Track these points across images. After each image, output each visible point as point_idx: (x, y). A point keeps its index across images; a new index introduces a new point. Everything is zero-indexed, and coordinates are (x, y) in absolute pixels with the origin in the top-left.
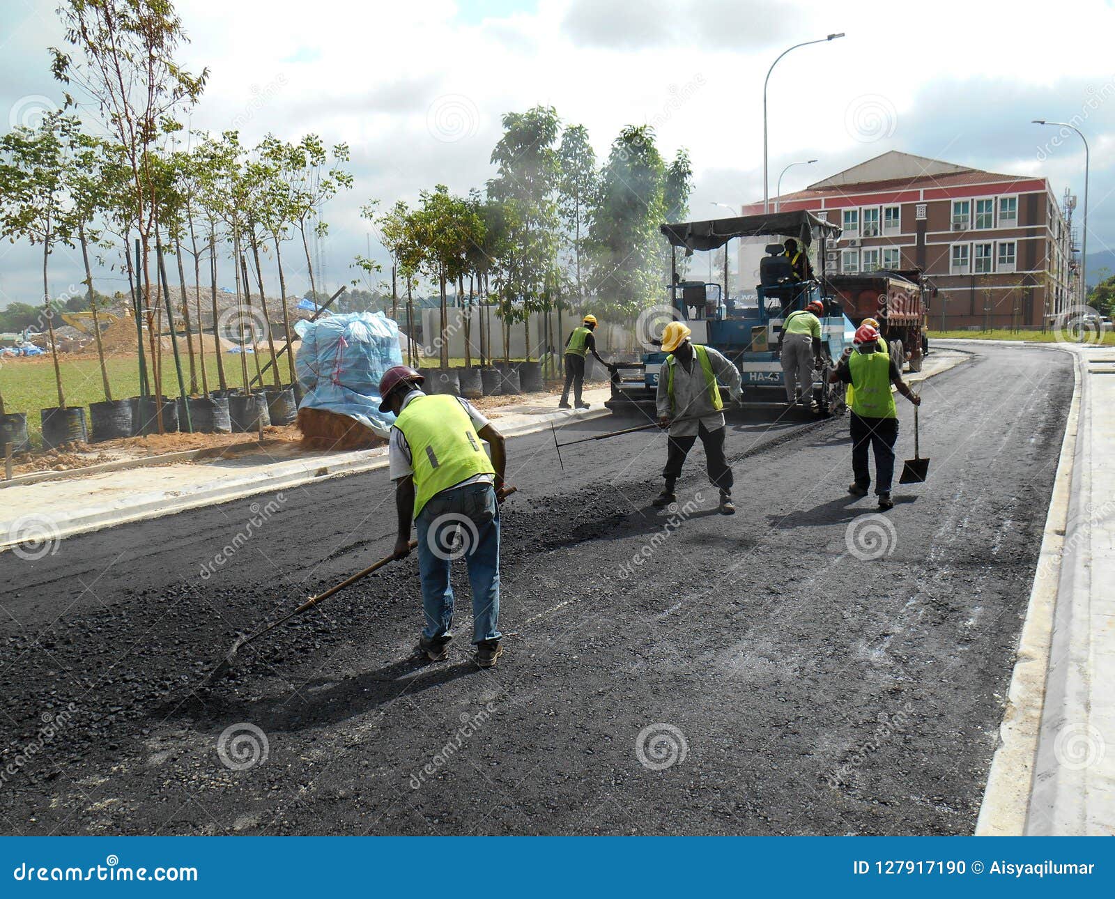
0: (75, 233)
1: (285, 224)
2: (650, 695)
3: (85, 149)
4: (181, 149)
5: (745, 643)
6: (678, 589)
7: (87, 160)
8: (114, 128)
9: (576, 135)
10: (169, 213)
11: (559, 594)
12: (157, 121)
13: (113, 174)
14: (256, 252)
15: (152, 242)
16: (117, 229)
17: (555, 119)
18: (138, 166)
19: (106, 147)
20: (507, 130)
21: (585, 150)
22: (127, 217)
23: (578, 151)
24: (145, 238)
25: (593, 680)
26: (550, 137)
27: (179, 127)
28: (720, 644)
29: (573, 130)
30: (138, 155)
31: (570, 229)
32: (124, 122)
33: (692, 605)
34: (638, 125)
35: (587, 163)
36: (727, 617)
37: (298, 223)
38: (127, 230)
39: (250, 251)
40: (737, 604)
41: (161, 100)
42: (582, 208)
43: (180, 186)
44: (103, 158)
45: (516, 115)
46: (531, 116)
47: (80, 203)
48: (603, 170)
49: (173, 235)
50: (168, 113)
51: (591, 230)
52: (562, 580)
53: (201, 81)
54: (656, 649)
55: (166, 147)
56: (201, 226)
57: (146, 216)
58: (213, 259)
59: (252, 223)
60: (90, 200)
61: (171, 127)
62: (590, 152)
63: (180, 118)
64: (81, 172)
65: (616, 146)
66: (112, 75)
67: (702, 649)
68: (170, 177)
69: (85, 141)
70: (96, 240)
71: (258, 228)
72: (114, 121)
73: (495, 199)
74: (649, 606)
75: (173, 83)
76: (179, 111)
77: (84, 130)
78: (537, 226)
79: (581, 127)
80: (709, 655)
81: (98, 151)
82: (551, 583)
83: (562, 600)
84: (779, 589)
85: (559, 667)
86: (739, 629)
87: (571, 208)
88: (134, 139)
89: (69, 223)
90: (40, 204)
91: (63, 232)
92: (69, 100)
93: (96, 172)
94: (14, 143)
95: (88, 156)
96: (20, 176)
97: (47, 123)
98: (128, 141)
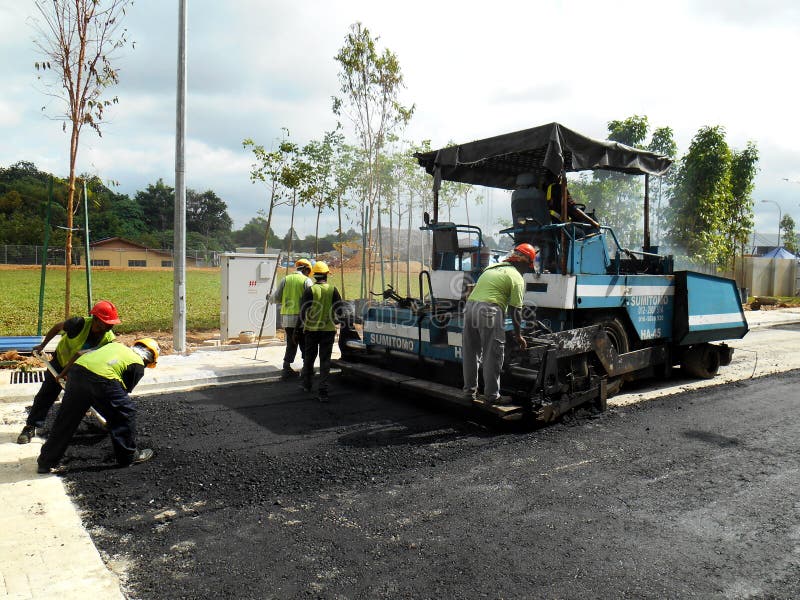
0: (336, 201)
2: (622, 530)
3: (345, 153)
4: (397, 151)
5: (706, 510)
6: (670, 465)
7: (345, 159)
8: (361, 140)
9: (663, 135)
10: (387, 189)
11: (585, 455)
12: (385, 135)
13: (358, 167)
15: (375, 207)
16: (358, 199)
17: (646, 124)
18: (372, 162)
19: (357, 151)
20: (611, 133)
21: (670, 144)
22: (364, 192)
23: (664, 145)
24: (372, 205)
25: (587, 513)
26: (642, 136)
27: (397, 139)
28: (686, 507)
29: (661, 131)
30: (373, 157)
31: (654, 201)
32: (367, 137)
33: (677, 478)
34: (712, 126)
35: (670, 153)
36: (700, 490)
37: (463, 195)
38: (363, 200)
40: (711, 482)
41: (389, 123)
42: (664, 186)
43: (395, 173)
44: (355, 158)
45: (617, 123)
46: (629, 123)
47: (340, 184)
48: (684, 158)
49: (388, 203)
50: (392, 131)
51: (671, 201)
52: (589, 445)
53: (411, 112)
54: (638, 502)
55: (389, 149)
56: (404, 198)
57: (374, 191)
58: (410, 217)
60: (345, 182)
61: (394, 138)
62: (673, 146)
63: (397, 133)
64: (342, 166)
65: (695, 140)
66: (363, 110)
67: (670, 508)
68: (390, 168)
69: (345, 148)
70: (346, 205)
72: (362, 136)
73: (598, 180)
74: (644, 473)
75: (396, 113)
76: (398, 130)
77: (346, 142)
78: (627, 198)
79: (667, 128)
80: (675, 513)
81: (352, 154)
82: (581, 446)
83: (585, 459)
84: (750, 478)
85: (568, 502)
86: (704, 500)
87: (656, 186)
88: (371, 146)
89: (333, 195)
90: (319, 184)
91: (329, 200)
92: (339, 125)
93: (350, 165)
94: (309, 150)
95: (347, 156)
96: (310, 169)
97: (326, 138)
98: (368, 148)
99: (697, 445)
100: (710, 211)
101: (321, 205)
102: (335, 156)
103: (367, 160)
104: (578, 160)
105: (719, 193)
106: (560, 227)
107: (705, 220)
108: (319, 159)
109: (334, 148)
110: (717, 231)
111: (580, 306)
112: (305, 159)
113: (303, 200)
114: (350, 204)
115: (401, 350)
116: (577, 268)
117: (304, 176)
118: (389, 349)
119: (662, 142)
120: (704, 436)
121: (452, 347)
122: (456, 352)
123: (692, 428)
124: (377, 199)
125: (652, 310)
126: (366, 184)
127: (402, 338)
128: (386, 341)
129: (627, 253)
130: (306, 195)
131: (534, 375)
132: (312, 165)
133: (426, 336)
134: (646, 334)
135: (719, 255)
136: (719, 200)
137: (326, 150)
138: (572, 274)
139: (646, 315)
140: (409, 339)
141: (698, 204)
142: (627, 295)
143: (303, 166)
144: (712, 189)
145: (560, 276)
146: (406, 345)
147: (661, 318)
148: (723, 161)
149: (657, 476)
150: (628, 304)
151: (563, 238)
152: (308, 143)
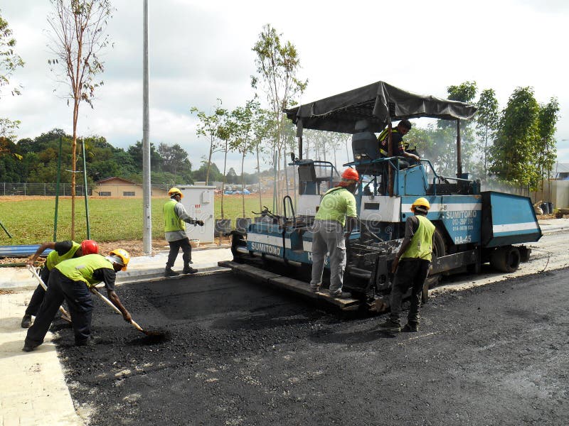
0: (255, 148)
1: (339, 142)
2: (459, 388)
3: (260, 115)
5: (525, 373)
6: (496, 336)
7: (261, 119)
8: (271, 105)
9: (488, 95)
10: (290, 139)
11: (431, 328)
12: (288, 101)
13: (270, 124)
14: (325, 155)
15: (282, 152)
16: (271, 146)
17: (475, 87)
18: (280, 120)
19: (269, 113)
20: (450, 94)
21: (493, 101)
22: (275, 141)
23: (489, 102)
24: (279, 150)
25: (432, 374)
26: (472, 95)
28: (509, 370)
29: (487, 92)
31: (482, 141)
32: (276, 103)
33: (502, 346)
35: (493, 107)
36: (519, 356)
37: (345, 141)
38: (274, 147)
39: (323, 155)
40: (528, 350)
41: (291, 93)
42: (490, 131)
44: (268, 118)
45: (454, 87)
46: (462, 87)
47: (257, 136)
48: (504, 111)
50: (292, 98)
51: (495, 142)
52: (435, 321)
53: (306, 84)
54: (472, 366)
57: (281, 140)
59: (324, 142)
60: (261, 134)
61: (294, 103)
62: (496, 102)
64: (259, 124)
65: (512, 98)
66: (272, 84)
67: (497, 371)
69: (261, 111)
70: (262, 151)
71: (327, 144)
72: (272, 103)
73: (441, 128)
74: (476, 343)
75: (295, 86)
76: (297, 97)
77: (261, 107)
79: (491, 90)
80: (500, 375)
81: (266, 115)
82: (428, 322)
84: (559, 347)
85: (417, 365)
86: (523, 364)
87: (483, 131)
89: (253, 144)
90: (243, 137)
91: (250, 148)
92: (256, 96)
93: (264, 124)
94: (236, 114)
95: (262, 117)
96: (237, 126)
97: (248, 105)
98: (277, 111)
99: (517, 320)
100: (524, 147)
101: (244, 151)
102: (254, 117)
103: (276, 119)
104: (401, 110)
105: (530, 135)
106: (388, 160)
107: (520, 155)
108: (243, 120)
109: (253, 111)
110: (529, 163)
111: (404, 220)
112: (233, 120)
113: (232, 148)
114: (265, 150)
115: (272, 254)
116: (401, 191)
117: (232, 131)
118: (264, 254)
119: (488, 100)
120: (522, 314)
121: (306, 252)
122: (309, 256)
123: (513, 307)
124: (283, 146)
125: (463, 222)
126: (276, 136)
127: (272, 246)
128: (262, 248)
129: (442, 179)
130: (234, 145)
131: (369, 275)
132: (238, 124)
133: (288, 244)
134: (458, 240)
135: (531, 179)
136: (530, 140)
137: (248, 113)
138: (397, 196)
139: (459, 226)
140: (276, 247)
141: (515, 144)
142: (443, 210)
143: (232, 124)
144: (525, 132)
145: (388, 197)
146: (275, 251)
147: (471, 228)
148: (533, 112)
149: (486, 345)
150: (443, 217)
151: (389, 169)
152: (235, 109)
